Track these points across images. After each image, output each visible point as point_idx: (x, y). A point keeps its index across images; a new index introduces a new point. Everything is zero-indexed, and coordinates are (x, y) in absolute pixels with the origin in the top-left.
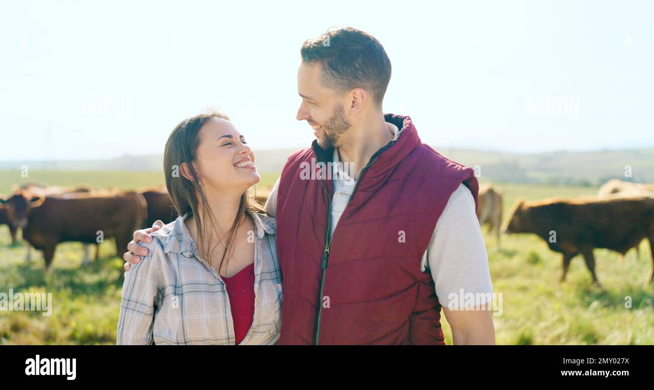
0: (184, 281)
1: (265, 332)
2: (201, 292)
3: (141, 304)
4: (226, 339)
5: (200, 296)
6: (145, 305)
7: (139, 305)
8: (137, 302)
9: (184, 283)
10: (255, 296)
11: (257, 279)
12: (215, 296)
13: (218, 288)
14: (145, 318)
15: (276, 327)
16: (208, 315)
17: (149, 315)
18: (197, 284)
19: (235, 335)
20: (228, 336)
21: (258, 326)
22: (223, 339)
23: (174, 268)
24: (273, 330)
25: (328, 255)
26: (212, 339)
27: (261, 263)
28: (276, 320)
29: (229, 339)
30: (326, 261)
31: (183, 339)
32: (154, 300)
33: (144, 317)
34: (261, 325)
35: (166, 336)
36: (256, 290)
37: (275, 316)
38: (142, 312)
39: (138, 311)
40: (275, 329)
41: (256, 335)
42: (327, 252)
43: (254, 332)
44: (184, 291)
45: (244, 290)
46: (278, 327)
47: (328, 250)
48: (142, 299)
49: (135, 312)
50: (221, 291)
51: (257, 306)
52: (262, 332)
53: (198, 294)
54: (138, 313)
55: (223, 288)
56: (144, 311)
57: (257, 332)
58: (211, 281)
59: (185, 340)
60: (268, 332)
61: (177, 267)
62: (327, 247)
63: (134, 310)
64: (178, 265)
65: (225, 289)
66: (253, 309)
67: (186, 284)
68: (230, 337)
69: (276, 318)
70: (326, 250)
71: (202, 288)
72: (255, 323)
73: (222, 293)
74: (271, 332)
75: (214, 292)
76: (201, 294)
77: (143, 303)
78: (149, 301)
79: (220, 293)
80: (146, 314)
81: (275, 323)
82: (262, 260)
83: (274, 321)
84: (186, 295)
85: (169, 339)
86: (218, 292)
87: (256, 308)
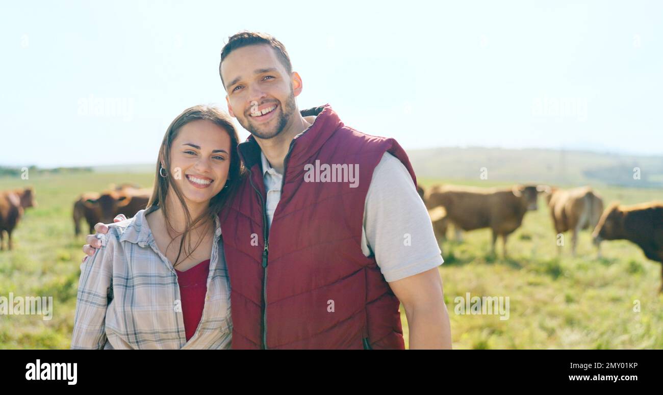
0: (135, 273)
1: (216, 329)
2: (151, 284)
3: (94, 295)
4: (175, 332)
5: (150, 288)
6: (99, 296)
7: (93, 296)
8: (89, 293)
9: (135, 275)
10: (206, 291)
11: (211, 274)
12: (166, 288)
13: (170, 280)
14: (100, 309)
15: (228, 324)
16: (158, 307)
17: (102, 306)
18: (148, 276)
19: (185, 328)
20: (178, 329)
21: (207, 322)
22: (173, 332)
23: (126, 259)
24: (225, 328)
25: (267, 253)
26: (162, 331)
27: (217, 259)
28: (228, 317)
29: (178, 332)
30: (266, 259)
31: (133, 329)
32: (108, 291)
33: (98, 308)
34: (211, 321)
35: (115, 328)
36: (208, 285)
37: (227, 313)
38: (95, 304)
39: (91, 303)
40: (227, 327)
41: (206, 332)
42: (266, 250)
43: (204, 329)
44: (135, 283)
45: (196, 285)
46: (230, 324)
47: (267, 248)
48: (95, 290)
49: (87, 303)
50: (172, 283)
51: (208, 301)
52: (212, 329)
53: (149, 287)
54: (92, 305)
55: (175, 279)
56: (97, 302)
57: (208, 329)
58: (164, 273)
59: (135, 331)
60: (219, 329)
61: (130, 258)
62: (265, 245)
63: (86, 301)
64: (131, 257)
65: (177, 281)
66: (203, 303)
67: (137, 276)
68: (179, 330)
69: (228, 316)
70: (265, 248)
71: (153, 280)
72: (204, 318)
73: (173, 285)
74: (223, 329)
75: (164, 284)
76: (151, 287)
77: (96, 294)
78: (102, 291)
79: (171, 285)
80: (99, 305)
81: (227, 320)
82: (218, 257)
83: (226, 317)
84: (136, 287)
85: (118, 331)
86: (169, 284)
87: (205, 303)
